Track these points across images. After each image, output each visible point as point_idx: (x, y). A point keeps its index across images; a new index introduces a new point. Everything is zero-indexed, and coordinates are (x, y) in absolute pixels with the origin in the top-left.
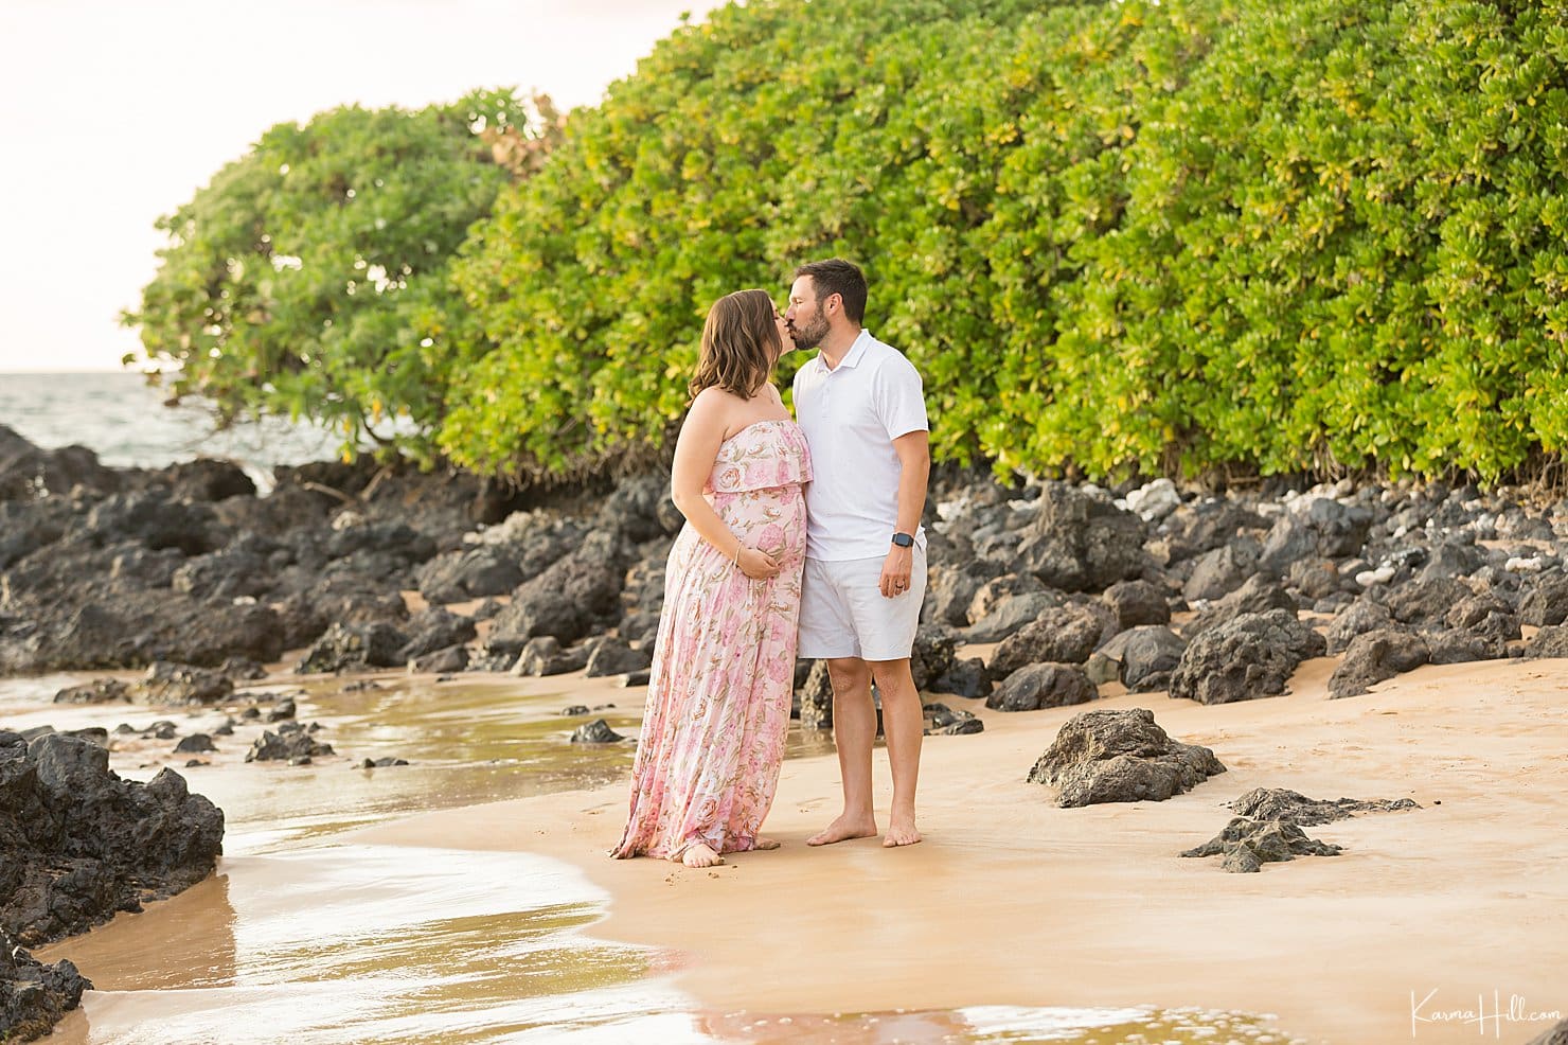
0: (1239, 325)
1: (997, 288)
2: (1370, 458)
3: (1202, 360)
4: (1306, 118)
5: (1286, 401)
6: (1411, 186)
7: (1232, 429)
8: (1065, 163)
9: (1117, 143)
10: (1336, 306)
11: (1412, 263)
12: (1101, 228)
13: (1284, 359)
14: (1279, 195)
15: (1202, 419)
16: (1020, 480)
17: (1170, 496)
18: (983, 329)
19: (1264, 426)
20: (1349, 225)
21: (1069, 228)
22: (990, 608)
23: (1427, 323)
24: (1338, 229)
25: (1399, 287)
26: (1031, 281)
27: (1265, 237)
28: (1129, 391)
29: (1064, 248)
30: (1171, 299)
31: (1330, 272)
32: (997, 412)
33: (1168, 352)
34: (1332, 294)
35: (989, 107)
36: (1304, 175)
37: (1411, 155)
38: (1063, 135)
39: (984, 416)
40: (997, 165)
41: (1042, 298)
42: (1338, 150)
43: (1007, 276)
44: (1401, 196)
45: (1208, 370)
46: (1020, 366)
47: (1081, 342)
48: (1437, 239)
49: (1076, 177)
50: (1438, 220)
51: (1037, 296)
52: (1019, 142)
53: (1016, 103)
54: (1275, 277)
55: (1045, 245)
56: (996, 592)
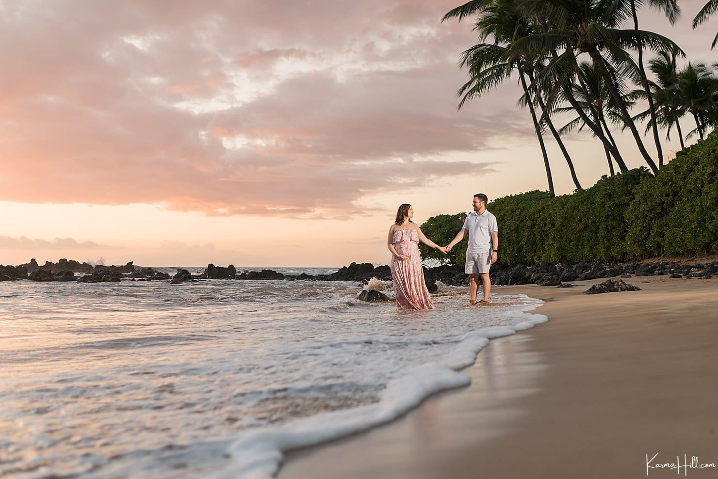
0: (571, 241)
1: (536, 238)
2: (589, 259)
3: (566, 246)
4: (580, 212)
5: (578, 252)
6: (595, 221)
7: (570, 256)
8: (546, 219)
9: (554, 216)
10: (584, 238)
11: (596, 231)
12: (551, 228)
13: (577, 246)
14: (576, 222)
15: (565, 255)
16: (539, 265)
17: (561, 266)
18: (534, 243)
19: (574, 255)
20: (586, 227)
21: (547, 228)
22: (534, 276)
23: (597, 240)
24: (585, 227)
25: (594, 235)
26: (541, 236)
27: (574, 228)
28: (554, 251)
29: (546, 231)
30: (561, 238)
31: (584, 233)
32: (536, 255)
33: (561, 246)
34: (584, 236)
35: (535, 211)
36: (580, 220)
37: (595, 216)
38: (546, 216)
39: (534, 256)
40: (536, 221)
41: (543, 239)
42: (585, 216)
43: (538, 236)
44: (594, 222)
45: (566, 248)
46: (539, 249)
47: (548, 244)
48: (599, 228)
49: (548, 221)
50: (599, 225)
51: (542, 238)
52: (540, 217)
53: (539, 211)
54: (576, 234)
55: (543, 231)
56: (535, 274)
